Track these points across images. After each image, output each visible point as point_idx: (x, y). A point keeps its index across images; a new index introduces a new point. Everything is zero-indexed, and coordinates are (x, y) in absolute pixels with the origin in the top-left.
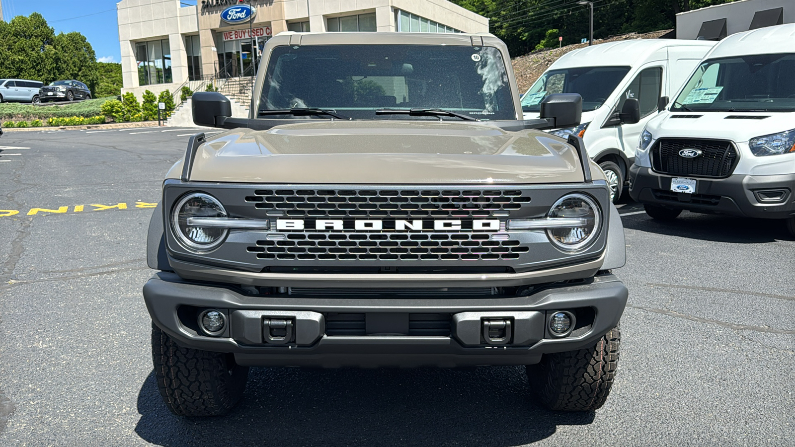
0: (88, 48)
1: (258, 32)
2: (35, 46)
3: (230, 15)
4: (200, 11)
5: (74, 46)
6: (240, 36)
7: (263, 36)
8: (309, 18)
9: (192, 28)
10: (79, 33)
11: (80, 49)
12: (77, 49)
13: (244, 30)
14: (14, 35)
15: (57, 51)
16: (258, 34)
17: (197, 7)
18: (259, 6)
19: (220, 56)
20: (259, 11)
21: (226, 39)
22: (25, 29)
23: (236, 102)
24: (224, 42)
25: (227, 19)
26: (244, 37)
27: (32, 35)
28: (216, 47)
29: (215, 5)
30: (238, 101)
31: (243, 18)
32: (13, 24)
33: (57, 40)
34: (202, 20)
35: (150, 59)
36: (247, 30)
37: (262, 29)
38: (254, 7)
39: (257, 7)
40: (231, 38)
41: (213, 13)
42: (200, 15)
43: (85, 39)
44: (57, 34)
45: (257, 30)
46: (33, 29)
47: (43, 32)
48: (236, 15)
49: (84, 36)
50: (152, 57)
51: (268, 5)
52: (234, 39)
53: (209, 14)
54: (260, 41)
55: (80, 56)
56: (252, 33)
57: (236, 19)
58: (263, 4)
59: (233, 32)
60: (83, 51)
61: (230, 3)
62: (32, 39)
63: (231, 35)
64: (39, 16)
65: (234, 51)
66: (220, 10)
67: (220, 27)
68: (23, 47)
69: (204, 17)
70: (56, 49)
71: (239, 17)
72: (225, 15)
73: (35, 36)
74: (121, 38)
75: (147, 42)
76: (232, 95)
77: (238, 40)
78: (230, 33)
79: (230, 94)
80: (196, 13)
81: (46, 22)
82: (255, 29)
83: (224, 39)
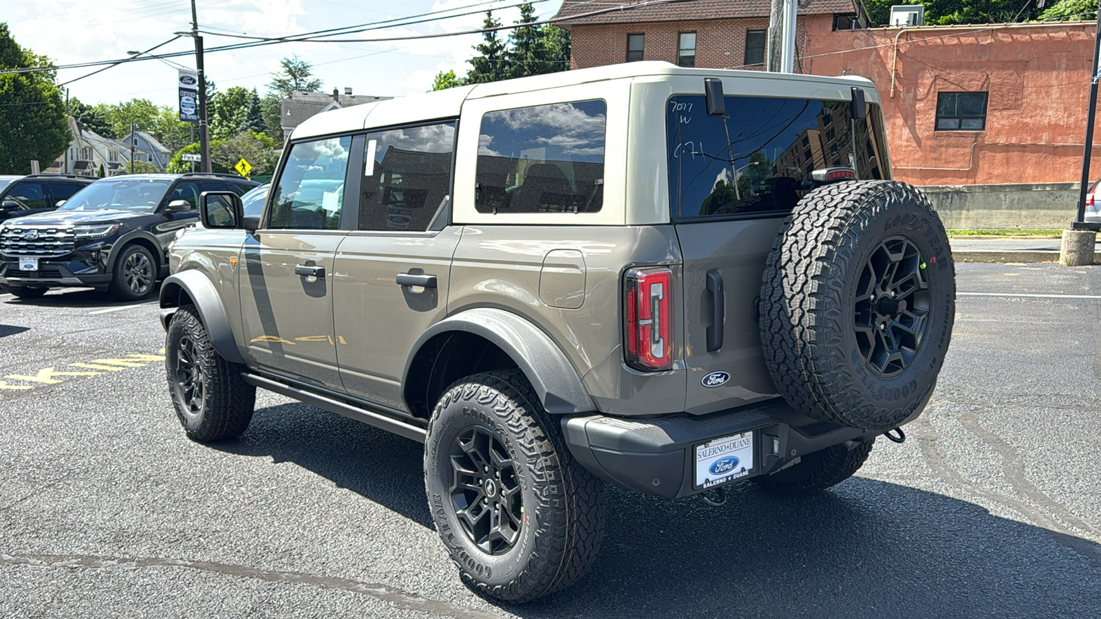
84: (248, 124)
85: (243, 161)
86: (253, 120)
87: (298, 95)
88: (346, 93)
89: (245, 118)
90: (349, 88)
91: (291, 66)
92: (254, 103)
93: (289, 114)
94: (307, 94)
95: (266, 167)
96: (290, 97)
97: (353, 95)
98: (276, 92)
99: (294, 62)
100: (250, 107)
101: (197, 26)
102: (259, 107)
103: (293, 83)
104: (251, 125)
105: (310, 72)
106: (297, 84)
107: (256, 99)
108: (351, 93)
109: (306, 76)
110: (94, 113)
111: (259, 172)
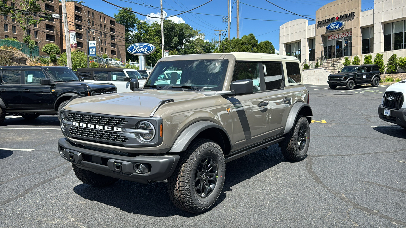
0: (272, 47)
1: (346, 34)
2: (249, 48)
3: (331, 27)
4: (316, 27)
5: (265, 47)
6: (336, 37)
7: (348, 36)
8: (373, 25)
9: (312, 35)
10: (269, 41)
11: (268, 48)
12: (267, 48)
13: (339, 34)
14: (241, 44)
15: (258, 50)
16: (346, 35)
17: (315, 24)
18: (346, 21)
19: (325, 48)
20: (346, 24)
21: (329, 39)
22: (246, 41)
23: (327, 71)
24: (328, 41)
25: (329, 29)
26: (338, 37)
27: (248, 44)
28: (323, 44)
29: (324, 23)
30: (328, 70)
31: (337, 28)
32: (242, 39)
33: (259, 45)
34: (317, 31)
35: (293, 51)
36: (340, 34)
37: (348, 33)
38: (344, 22)
39: (345, 22)
40: (331, 39)
41: (323, 27)
42: (316, 28)
43: (271, 43)
44: (259, 42)
45: (345, 33)
46: (249, 41)
47: (253, 42)
48: (334, 27)
49: (271, 42)
50: (294, 51)
51: (351, 20)
52: (333, 39)
53: (321, 28)
54: (346, 39)
55: (267, 51)
56: (343, 35)
57: (334, 29)
58: (349, 20)
59: (333, 35)
60: (269, 49)
61: (332, 21)
62: (248, 45)
63: (331, 37)
64: (253, 35)
65: (333, 45)
66: (327, 25)
67: (326, 33)
68: (244, 49)
69: (318, 29)
70: (257, 49)
71: (336, 28)
72: (328, 28)
73: (249, 44)
74: (280, 42)
75: (292, 43)
76: (325, 68)
77: (335, 39)
78: (331, 36)
79: (325, 67)
80: (315, 28)
81: (255, 37)
82: (344, 33)
83: (328, 39)
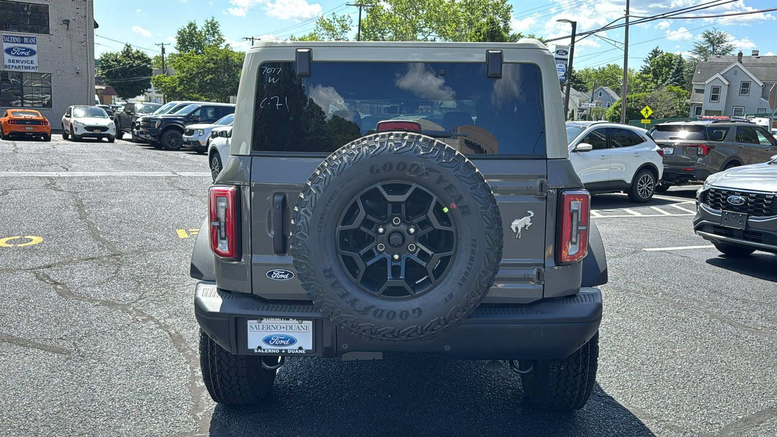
84: (671, 80)
85: (647, 107)
86: (676, 77)
87: (712, 58)
88: (753, 55)
89: (670, 76)
90: (756, 51)
91: (711, 36)
92: (678, 65)
93: (699, 72)
94: (720, 57)
95: (678, 112)
96: (706, 60)
97: (759, 56)
98: (696, 57)
99: (714, 33)
100: (675, 68)
101: (629, 12)
102: (682, 68)
103: (711, 49)
104: (674, 81)
105: (726, 39)
106: (714, 49)
107: (681, 61)
108: (757, 55)
109: (722, 43)
110: (576, 75)
111: (671, 116)
